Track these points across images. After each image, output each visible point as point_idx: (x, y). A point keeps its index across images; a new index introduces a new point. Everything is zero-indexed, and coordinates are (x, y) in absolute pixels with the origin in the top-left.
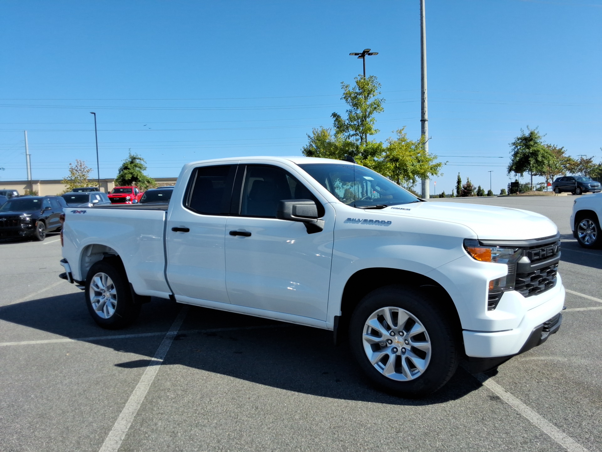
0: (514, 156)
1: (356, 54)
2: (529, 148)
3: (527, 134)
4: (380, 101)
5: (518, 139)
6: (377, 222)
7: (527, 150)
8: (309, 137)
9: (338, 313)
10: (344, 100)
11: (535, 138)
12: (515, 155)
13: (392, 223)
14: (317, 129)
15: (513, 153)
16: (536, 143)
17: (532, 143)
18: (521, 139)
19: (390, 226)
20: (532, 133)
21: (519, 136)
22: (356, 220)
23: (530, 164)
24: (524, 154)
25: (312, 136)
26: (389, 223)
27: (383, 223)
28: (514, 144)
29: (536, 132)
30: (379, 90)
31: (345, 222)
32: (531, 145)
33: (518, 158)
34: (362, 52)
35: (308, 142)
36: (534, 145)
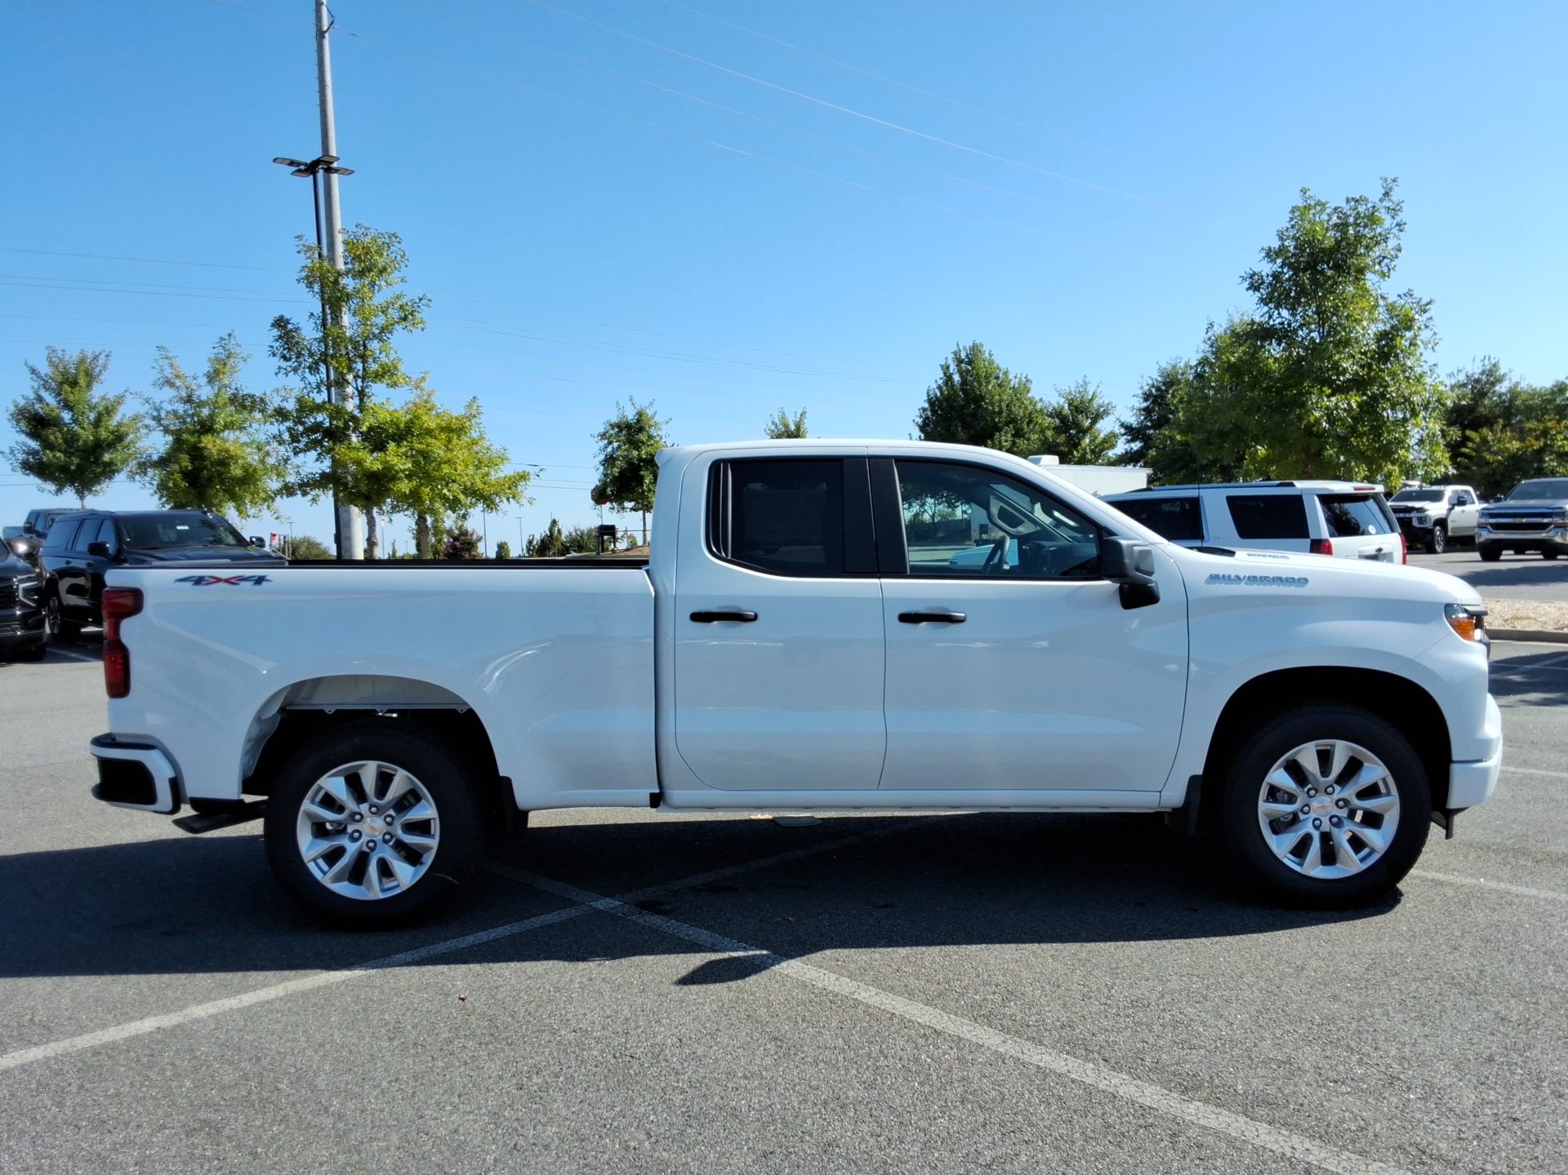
0: (603, 465)
1: (292, 163)
2: (638, 448)
3: (631, 416)
4: (417, 301)
5: (612, 426)
6: (1278, 580)
7: (635, 453)
8: (33, 371)
9: (1199, 770)
10: (303, 285)
11: (651, 426)
12: (609, 461)
13: (1310, 583)
14: (63, 351)
15: (602, 457)
16: (650, 437)
17: (643, 437)
18: (618, 426)
19: (1308, 586)
20: (640, 414)
21: (614, 420)
22: (1232, 577)
23: (641, 484)
24: (630, 463)
25: (45, 369)
26: (1303, 581)
27: (1290, 581)
28: (603, 436)
29: (650, 412)
30: (404, 272)
31: (1207, 582)
32: (643, 442)
33: (616, 471)
34: (309, 162)
35: (33, 387)
36: (648, 440)
